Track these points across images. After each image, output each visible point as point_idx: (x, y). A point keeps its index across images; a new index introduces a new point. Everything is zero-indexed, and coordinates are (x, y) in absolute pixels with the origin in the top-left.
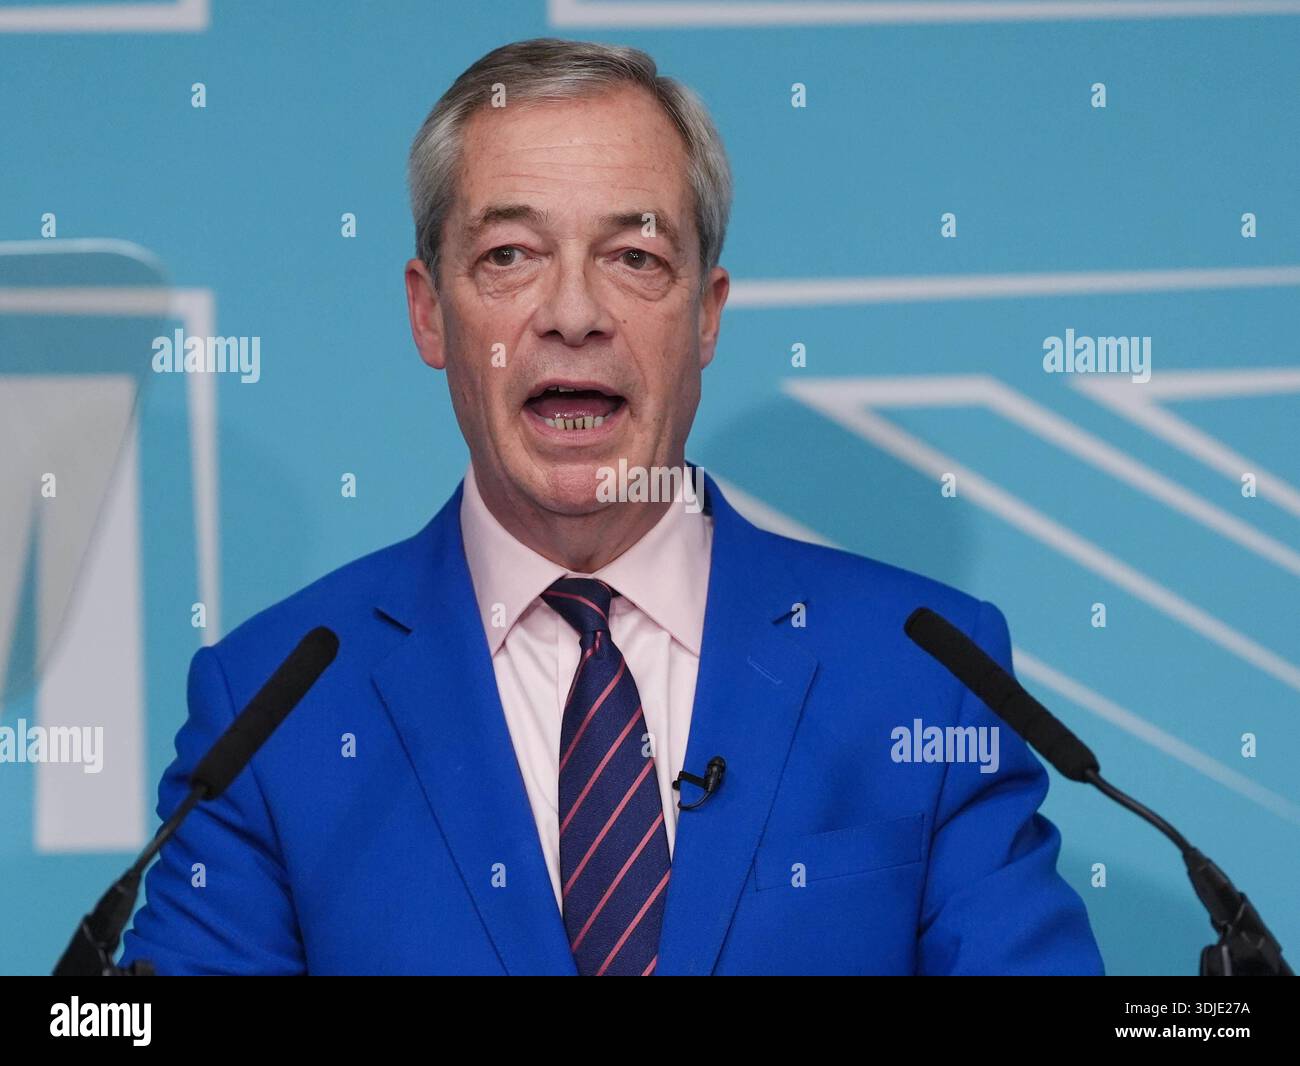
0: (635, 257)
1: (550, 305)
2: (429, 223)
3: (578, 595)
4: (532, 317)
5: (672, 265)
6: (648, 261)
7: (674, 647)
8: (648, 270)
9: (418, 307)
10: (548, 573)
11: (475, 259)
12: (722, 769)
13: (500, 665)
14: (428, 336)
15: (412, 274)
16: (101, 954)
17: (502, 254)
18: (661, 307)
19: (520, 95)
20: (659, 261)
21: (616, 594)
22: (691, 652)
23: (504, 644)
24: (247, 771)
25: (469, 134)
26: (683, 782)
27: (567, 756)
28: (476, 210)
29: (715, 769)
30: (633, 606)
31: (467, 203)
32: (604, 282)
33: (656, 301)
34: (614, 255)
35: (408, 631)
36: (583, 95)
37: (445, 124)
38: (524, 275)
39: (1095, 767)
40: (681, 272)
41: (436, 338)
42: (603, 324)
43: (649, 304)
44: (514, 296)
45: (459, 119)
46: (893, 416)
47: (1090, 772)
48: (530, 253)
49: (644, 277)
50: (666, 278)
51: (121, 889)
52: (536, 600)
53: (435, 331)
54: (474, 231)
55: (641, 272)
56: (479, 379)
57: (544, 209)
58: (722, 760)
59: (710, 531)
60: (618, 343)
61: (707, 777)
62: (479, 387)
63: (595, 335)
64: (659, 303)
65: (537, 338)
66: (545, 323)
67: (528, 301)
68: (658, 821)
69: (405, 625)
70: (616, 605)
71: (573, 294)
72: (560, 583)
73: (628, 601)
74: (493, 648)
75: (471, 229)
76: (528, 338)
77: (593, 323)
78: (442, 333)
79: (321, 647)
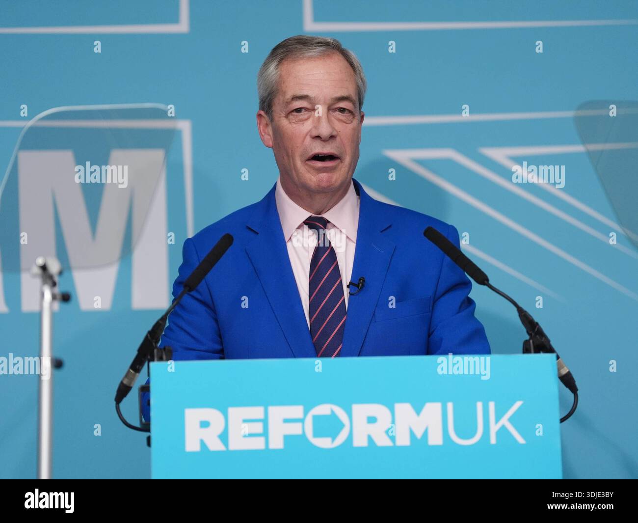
0: (342, 110)
1: (316, 127)
2: (268, 99)
3: (316, 222)
4: (310, 131)
5: (354, 113)
6: (347, 111)
7: (348, 240)
8: (346, 114)
9: (261, 126)
10: (306, 215)
11: (288, 112)
12: (364, 281)
13: (289, 245)
14: (266, 137)
15: (259, 116)
16: (154, 344)
17: (299, 110)
18: (351, 126)
19: (301, 56)
20: (350, 111)
21: (329, 222)
22: (354, 242)
23: (290, 238)
24: (203, 281)
25: (283, 69)
26: (351, 286)
27: (312, 276)
28: (289, 95)
29: (361, 281)
30: (334, 226)
31: (284, 93)
32: (333, 119)
33: (350, 123)
34: (335, 110)
35: (258, 233)
36: (323, 56)
37: (273, 66)
38: (306, 117)
39: (488, 280)
40: (356, 114)
41: (269, 137)
42: (334, 133)
43: (347, 125)
44: (303, 123)
45: (277, 65)
46: (420, 162)
47: (486, 282)
48: (307, 109)
49: (346, 116)
50: (352, 117)
51: (161, 322)
52: (302, 224)
53: (269, 135)
54: (288, 103)
55: (345, 114)
56: (290, 151)
57: (313, 96)
58: (363, 278)
59: (359, 201)
60: (338, 139)
61: (359, 284)
62: (290, 154)
63: (332, 137)
64: (350, 125)
65: (311, 139)
66: (315, 133)
67: (307, 126)
68: (343, 298)
69: (257, 231)
70: (329, 225)
71: (324, 124)
72: (310, 218)
73: (332, 224)
74: (287, 239)
75: (287, 102)
76: (308, 139)
77: (332, 133)
78: (271, 136)
79: (228, 240)
